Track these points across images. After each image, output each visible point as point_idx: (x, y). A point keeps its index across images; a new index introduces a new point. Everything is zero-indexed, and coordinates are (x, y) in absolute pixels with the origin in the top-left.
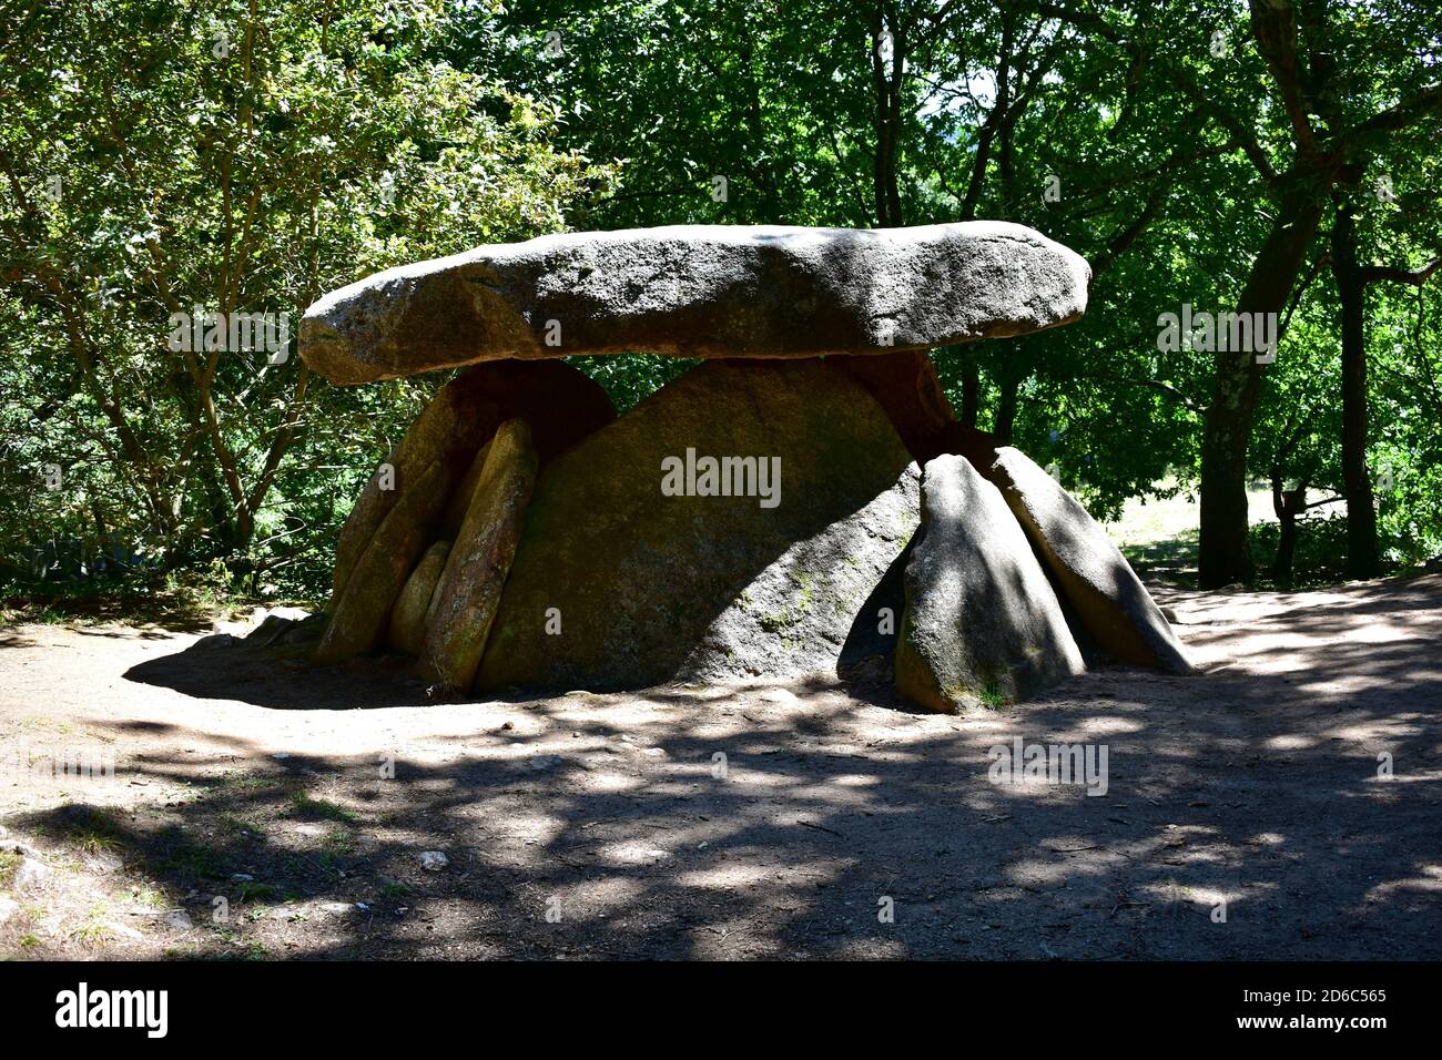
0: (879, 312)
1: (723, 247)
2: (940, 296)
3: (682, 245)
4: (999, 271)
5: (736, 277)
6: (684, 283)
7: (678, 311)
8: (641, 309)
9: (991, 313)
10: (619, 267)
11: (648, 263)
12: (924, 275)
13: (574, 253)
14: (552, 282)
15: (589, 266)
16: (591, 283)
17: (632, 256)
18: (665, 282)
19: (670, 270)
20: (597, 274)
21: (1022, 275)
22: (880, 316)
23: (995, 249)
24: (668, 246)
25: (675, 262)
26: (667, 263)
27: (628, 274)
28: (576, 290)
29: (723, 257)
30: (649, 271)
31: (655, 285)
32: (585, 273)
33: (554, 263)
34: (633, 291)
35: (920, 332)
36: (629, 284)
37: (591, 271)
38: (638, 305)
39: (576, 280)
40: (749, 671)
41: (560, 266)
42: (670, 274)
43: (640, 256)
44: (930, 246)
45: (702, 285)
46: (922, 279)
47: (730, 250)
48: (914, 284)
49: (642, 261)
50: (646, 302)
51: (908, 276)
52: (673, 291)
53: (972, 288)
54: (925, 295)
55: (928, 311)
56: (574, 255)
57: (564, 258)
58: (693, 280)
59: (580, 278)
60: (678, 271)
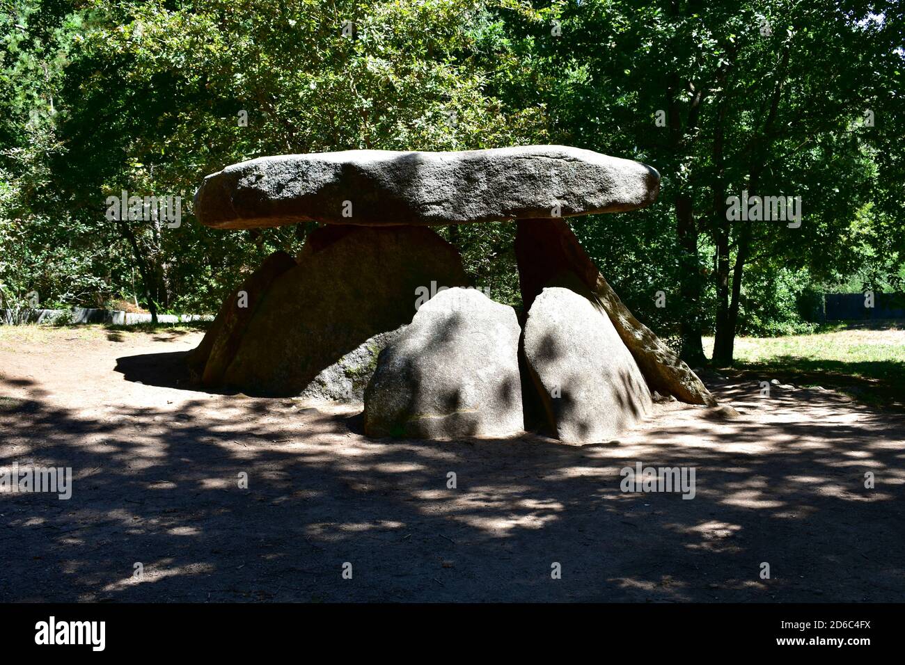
0: (427, 201)
1: (326, 164)
2: (478, 192)
3: (307, 163)
4: (531, 177)
5: (328, 181)
6: (305, 183)
7: (298, 198)
8: (282, 197)
9: (524, 203)
10: (276, 174)
11: (289, 172)
12: (465, 179)
13: (255, 167)
14: (244, 182)
15: (262, 174)
16: (261, 183)
17: (283, 168)
18: (296, 183)
19: (299, 176)
20: (265, 178)
21: (556, 180)
22: (427, 204)
23: (528, 163)
24: (300, 163)
25: (302, 172)
26: (299, 172)
27: (278, 178)
28: (253, 186)
29: (325, 169)
30: (289, 177)
31: (291, 184)
32: (259, 177)
33: (247, 172)
34: (280, 187)
35: (460, 213)
36: (279, 184)
37: (263, 176)
38: (281, 194)
39: (254, 181)
40: (331, 397)
41: (249, 174)
42: (300, 178)
43: (287, 169)
44: (470, 162)
45: (312, 185)
46: (463, 182)
47: (328, 165)
48: (456, 185)
49: (287, 171)
50: (286, 193)
51: (452, 180)
52: (298, 187)
53: (506, 187)
54: (465, 191)
55: (468, 202)
56: (255, 168)
57: (251, 169)
58: (308, 182)
59: (256, 180)
60: (303, 177)
